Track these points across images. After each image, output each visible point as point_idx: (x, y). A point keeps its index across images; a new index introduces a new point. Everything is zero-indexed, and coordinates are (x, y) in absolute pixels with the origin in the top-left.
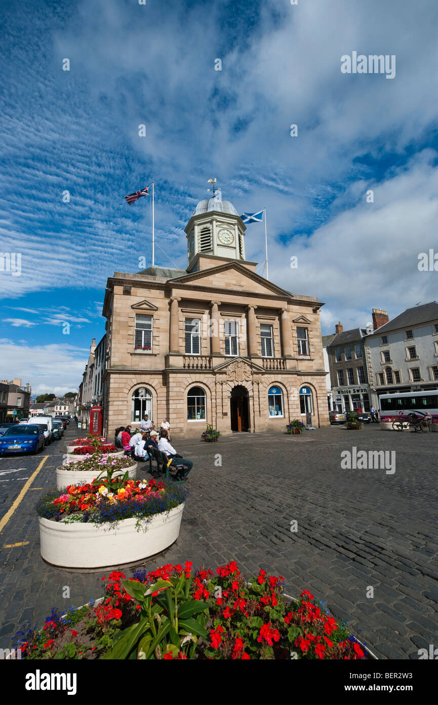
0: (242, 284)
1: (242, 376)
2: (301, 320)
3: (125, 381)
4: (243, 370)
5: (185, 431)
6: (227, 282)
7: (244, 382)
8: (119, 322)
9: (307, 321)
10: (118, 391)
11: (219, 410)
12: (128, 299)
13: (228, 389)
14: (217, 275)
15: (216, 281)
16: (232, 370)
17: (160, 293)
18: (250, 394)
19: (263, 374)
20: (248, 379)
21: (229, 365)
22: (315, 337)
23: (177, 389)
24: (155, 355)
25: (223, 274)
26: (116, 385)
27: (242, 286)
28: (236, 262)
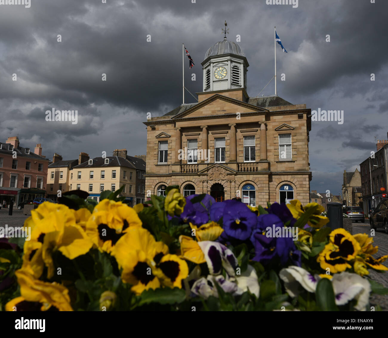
0: (225, 109)
1: (219, 177)
2: (284, 128)
3: (152, 181)
4: (219, 172)
6: (213, 110)
7: (221, 181)
8: (150, 147)
9: (290, 128)
10: (149, 187)
12: (154, 133)
14: (206, 107)
15: (206, 111)
16: (212, 173)
17: (172, 126)
18: (226, 189)
19: (236, 175)
20: (223, 179)
21: (210, 169)
24: (169, 165)
25: (210, 105)
26: (148, 184)
27: (225, 111)
28: (220, 94)
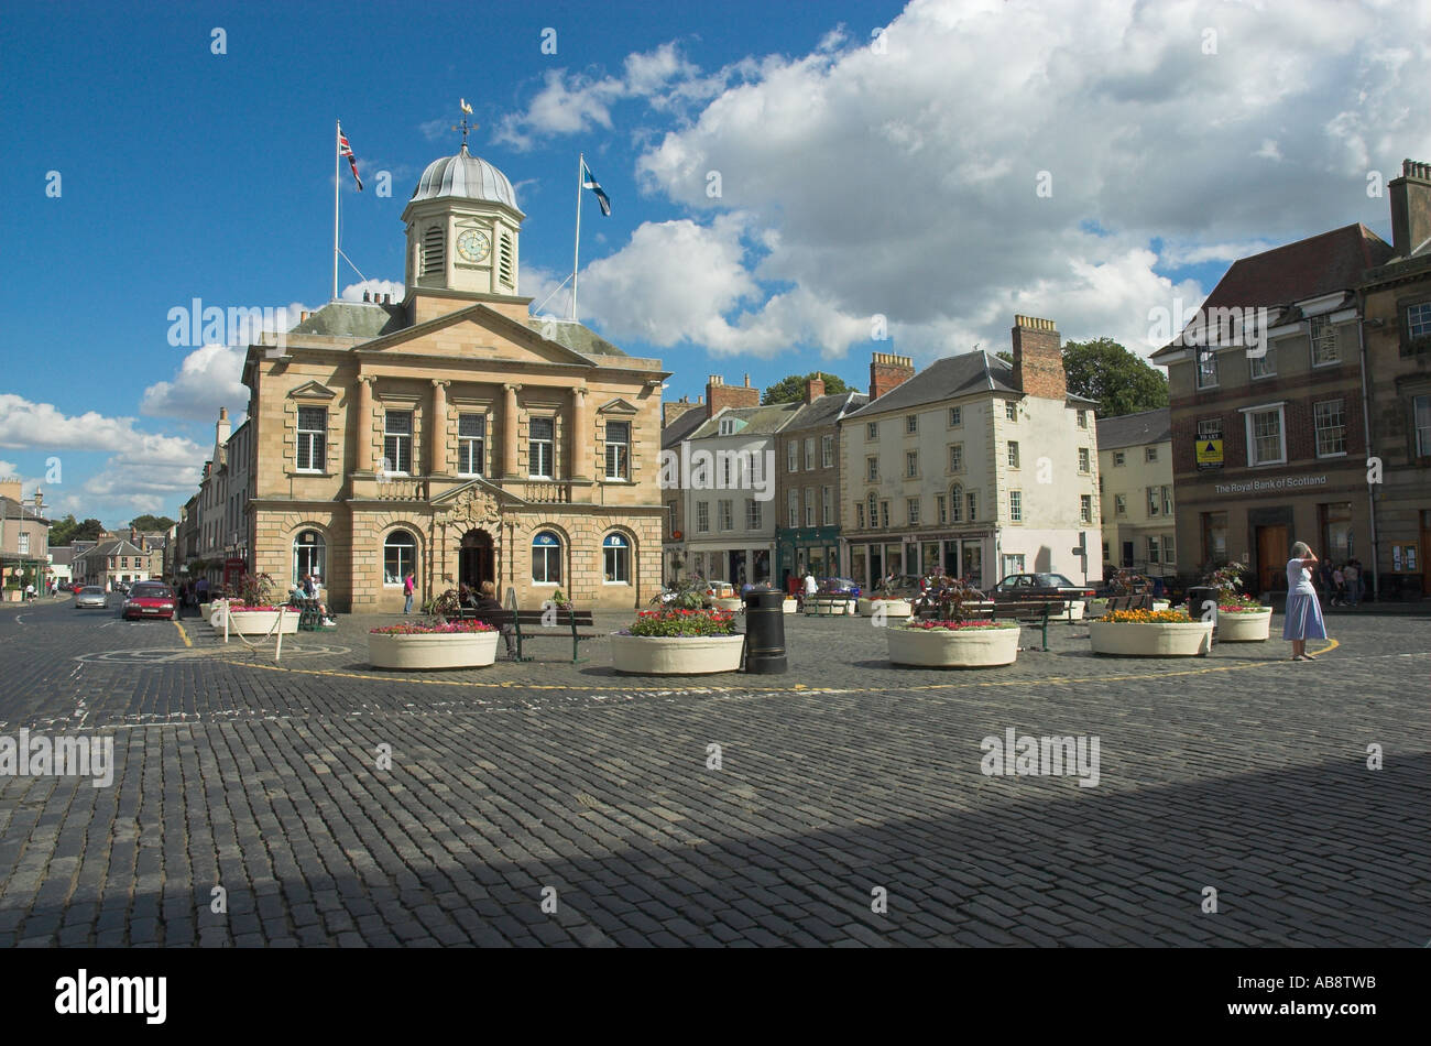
0: (494, 344)
1: (484, 513)
2: (616, 408)
3: (281, 518)
4: (484, 503)
5: (378, 598)
6: (464, 343)
7: (486, 523)
8: (270, 419)
9: (631, 410)
10: (272, 533)
11: (437, 569)
12: (283, 380)
13: (454, 537)
14: (445, 331)
15: (443, 342)
16: (464, 502)
17: (341, 366)
18: (496, 544)
19: (522, 511)
20: (491, 518)
21: (459, 493)
22: (646, 439)
23: (367, 534)
24: (330, 477)
25: (457, 328)
26: (268, 526)
27: (494, 349)
28: (485, 304)
